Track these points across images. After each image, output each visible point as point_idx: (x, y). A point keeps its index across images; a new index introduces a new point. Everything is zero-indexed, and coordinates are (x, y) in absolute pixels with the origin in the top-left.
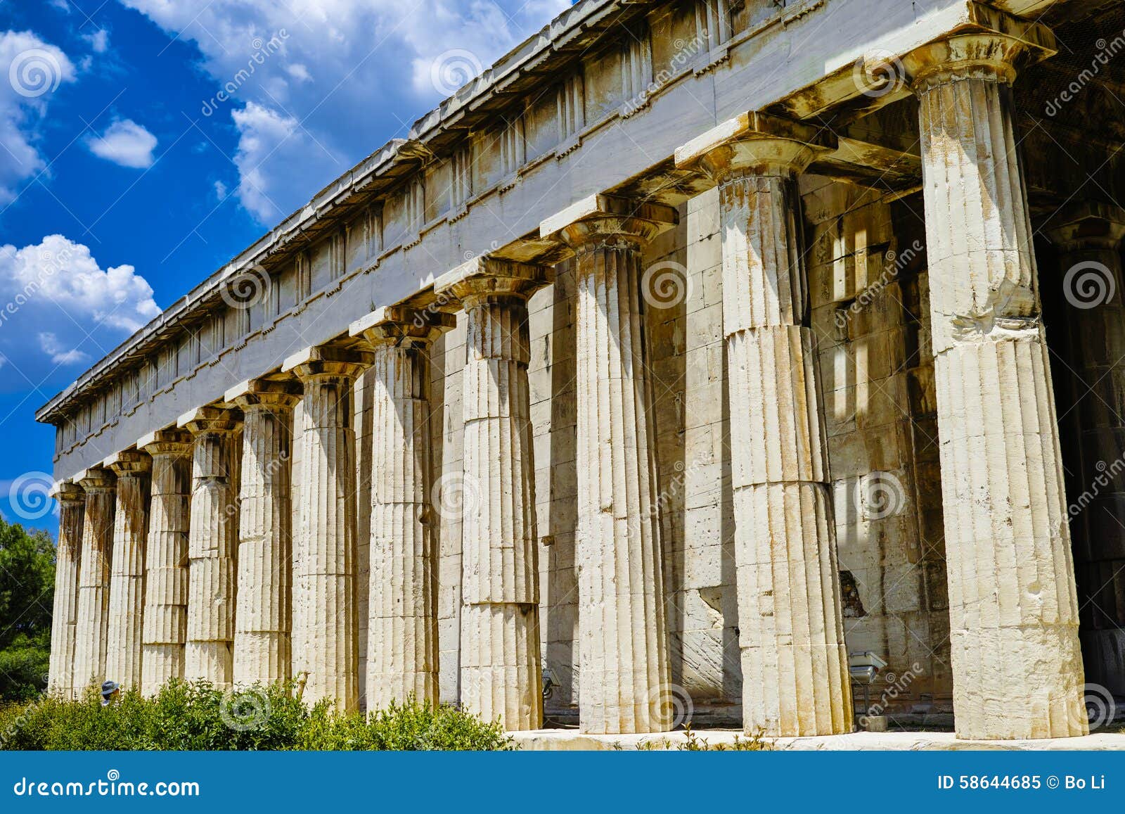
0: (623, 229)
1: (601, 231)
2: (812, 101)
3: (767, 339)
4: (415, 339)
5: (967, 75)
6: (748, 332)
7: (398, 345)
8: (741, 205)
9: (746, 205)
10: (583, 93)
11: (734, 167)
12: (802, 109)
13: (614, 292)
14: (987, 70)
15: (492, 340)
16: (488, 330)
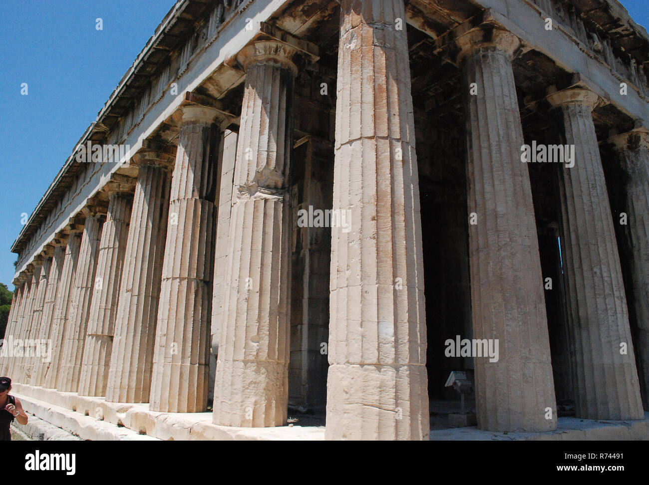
0: (157, 157)
1: (147, 158)
2: (216, 87)
3: (184, 204)
4: (102, 214)
5: (265, 63)
6: (176, 201)
7: (94, 216)
8: (184, 138)
9: (186, 139)
10: (150, 95)
11: (184, 121)
12: (212, 90)
13: (149, 187)
14: (276, 61)
15: (116, 212)
16: (115, 207)
